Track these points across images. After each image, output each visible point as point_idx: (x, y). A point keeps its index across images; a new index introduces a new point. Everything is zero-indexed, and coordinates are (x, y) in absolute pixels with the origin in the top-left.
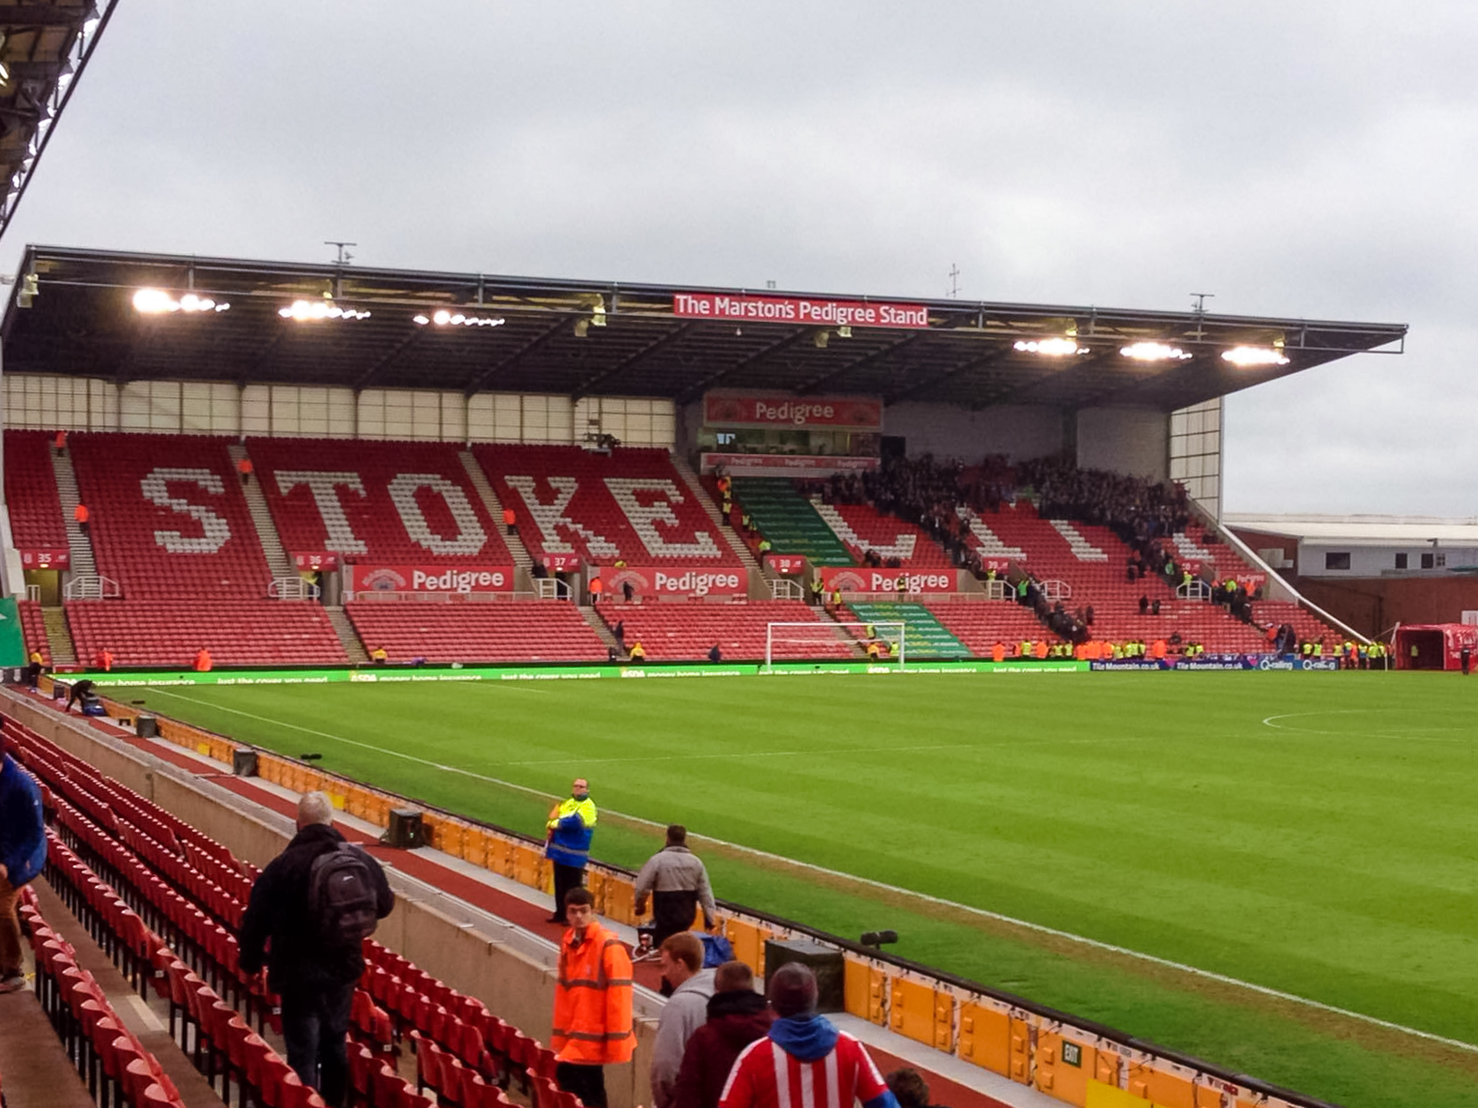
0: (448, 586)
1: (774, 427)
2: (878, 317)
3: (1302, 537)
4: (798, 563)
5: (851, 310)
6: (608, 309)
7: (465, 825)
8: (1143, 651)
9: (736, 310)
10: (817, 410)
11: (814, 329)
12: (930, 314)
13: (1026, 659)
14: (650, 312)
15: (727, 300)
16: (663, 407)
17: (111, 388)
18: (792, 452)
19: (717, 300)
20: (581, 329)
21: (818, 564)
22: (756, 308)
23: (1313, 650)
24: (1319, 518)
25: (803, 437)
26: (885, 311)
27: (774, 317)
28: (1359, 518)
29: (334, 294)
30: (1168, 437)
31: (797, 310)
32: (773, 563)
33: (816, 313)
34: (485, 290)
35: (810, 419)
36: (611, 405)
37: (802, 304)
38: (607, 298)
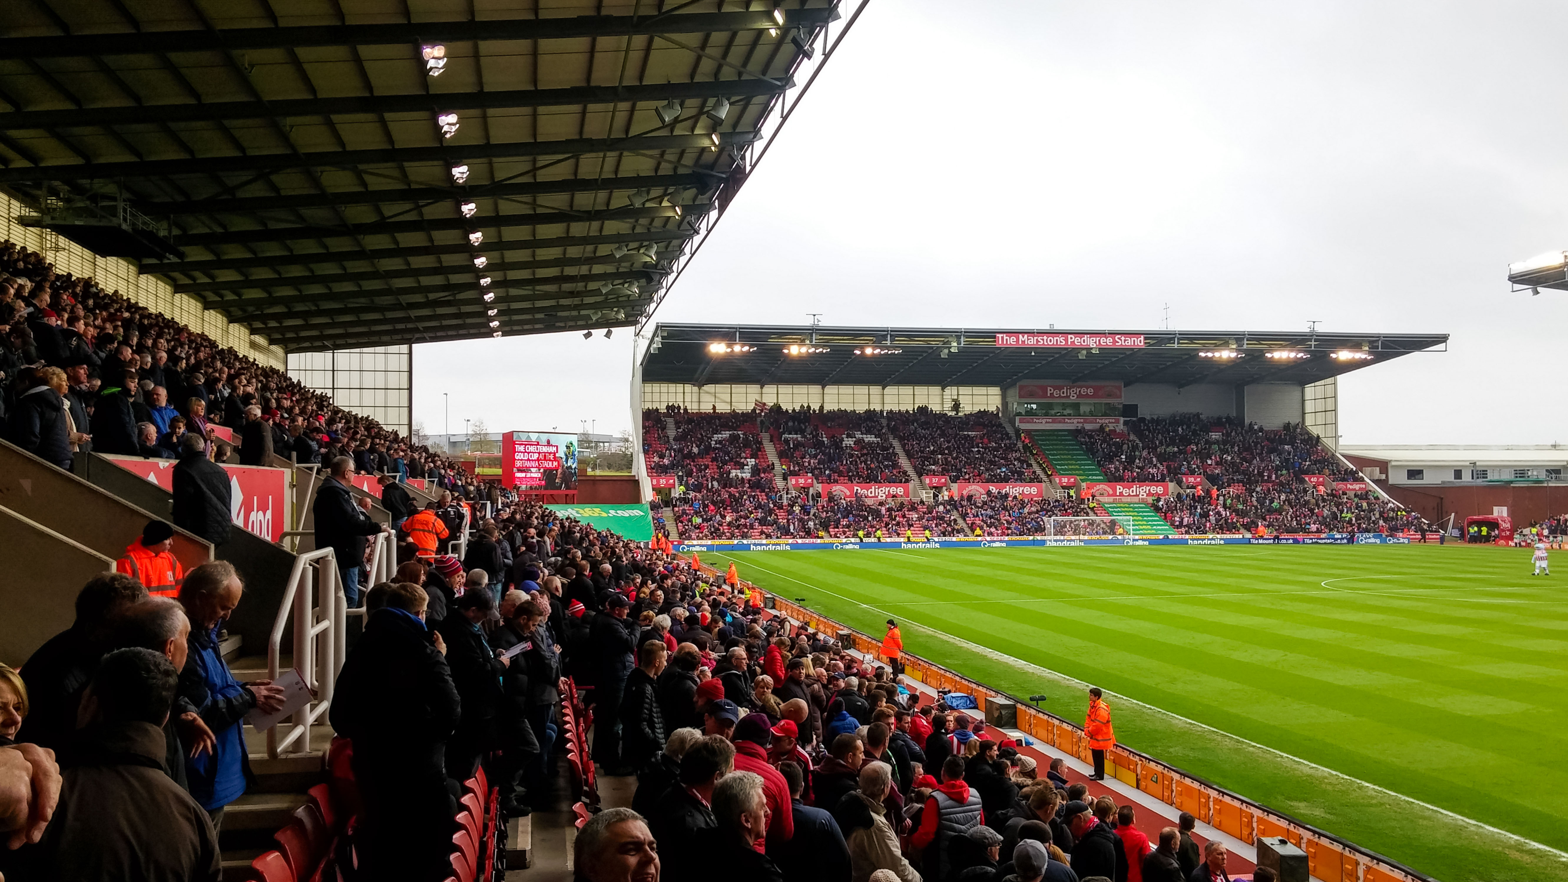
0: (873, 495)
1: (1058, 401)
2: (1115, 342)
3: (1390, 461)
4: (1072, 480)
5: (1098, 338)
6: (959, 343)
7: (870, 640)
9: (1032, 342)
10: (1083, 391)
11: (1078, 350)
12: (1145, 339)
14: (983, 343)
15: (1026, 336)
16: (995, 391)
17: (696, 389)
18: (1069, 415)
19: (1021, 336)
20: (944, 354)
21: (1083, 481)
22: (1043, 340)
24: (1405, 448)
25: (1076, 406)
26: (1119, 338)
27: (1053, 344)
28: (1432, 447)
29: (811, 342)
30: (1303, 401)
31: (1066, 340)
32: (1057, 480)
33: (1077, 341)
34: (891, 336)
35: (1080, 396)
36: (964, 390)
37: (1069, 336)
38: (958, 337)
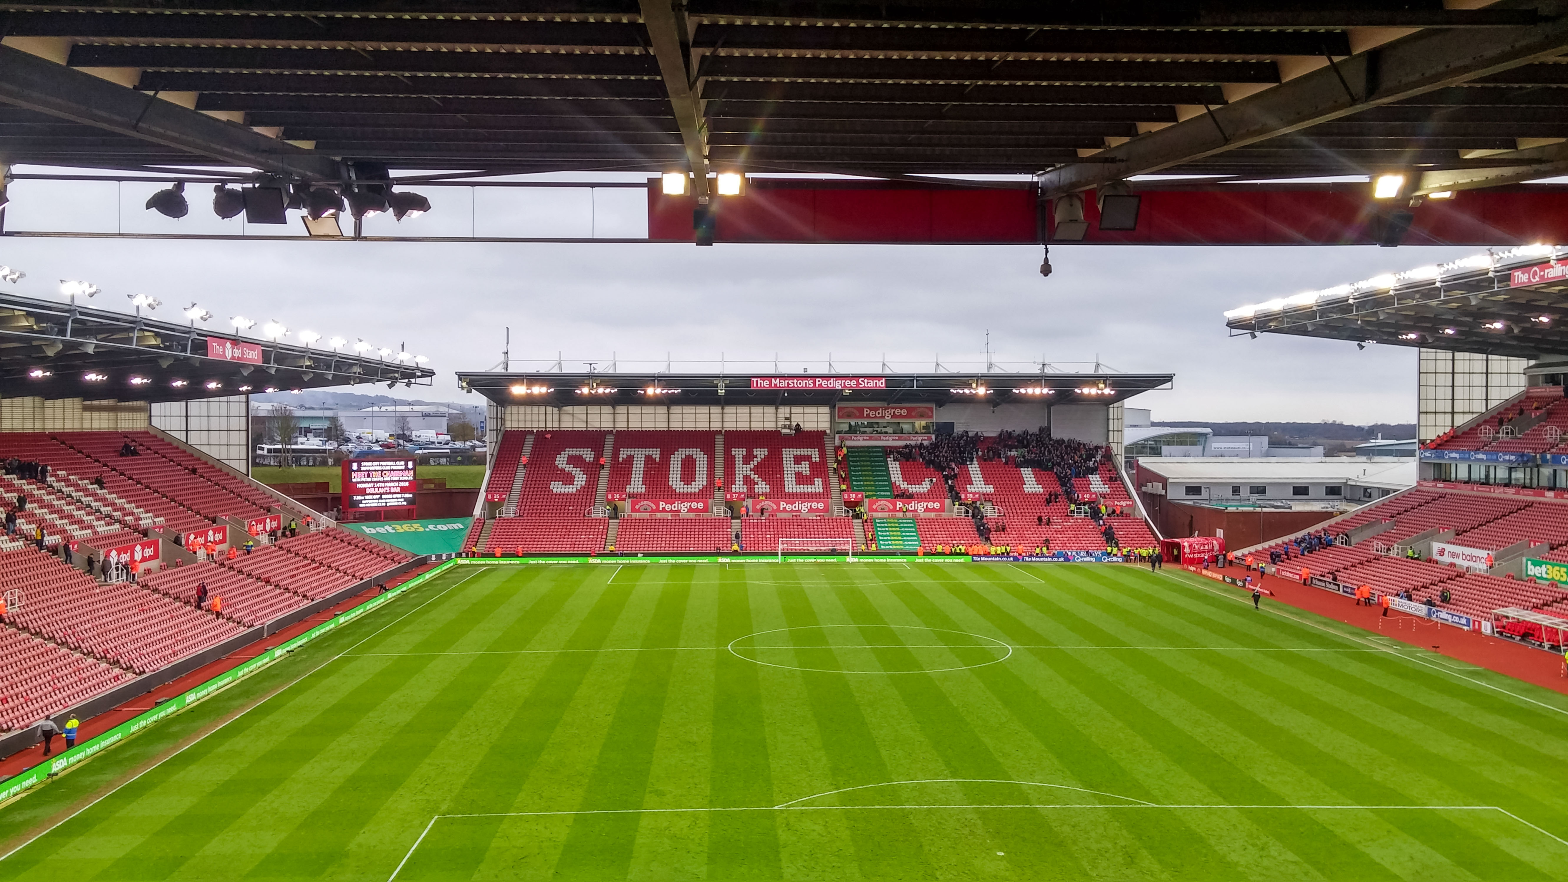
0: (676, 509)
1: (874, 420)
2: (858, 384)
3: (1168, 478)
4: (860, 496)
5: (843, 381)
8: (1008, 551)
9: (783, 384)
10: (897, 412)
12: (887, 381)
13: (939, 554)
15: (778, 379)
16: (825, 410)
17: (556, 410)
18: (887, 433)
19: (773, 380)
21: (870, 497)
22: (793, 383)
23: (1112, 550)
26: (862, 381)
27: (803, 387)
30: (1108, 419)
31: (814, 383)
32: (846, 496)
33: (825, 384)
34: (659, 381)
35: (894, 416)
36: (796, 409)
37: (817, 379)
